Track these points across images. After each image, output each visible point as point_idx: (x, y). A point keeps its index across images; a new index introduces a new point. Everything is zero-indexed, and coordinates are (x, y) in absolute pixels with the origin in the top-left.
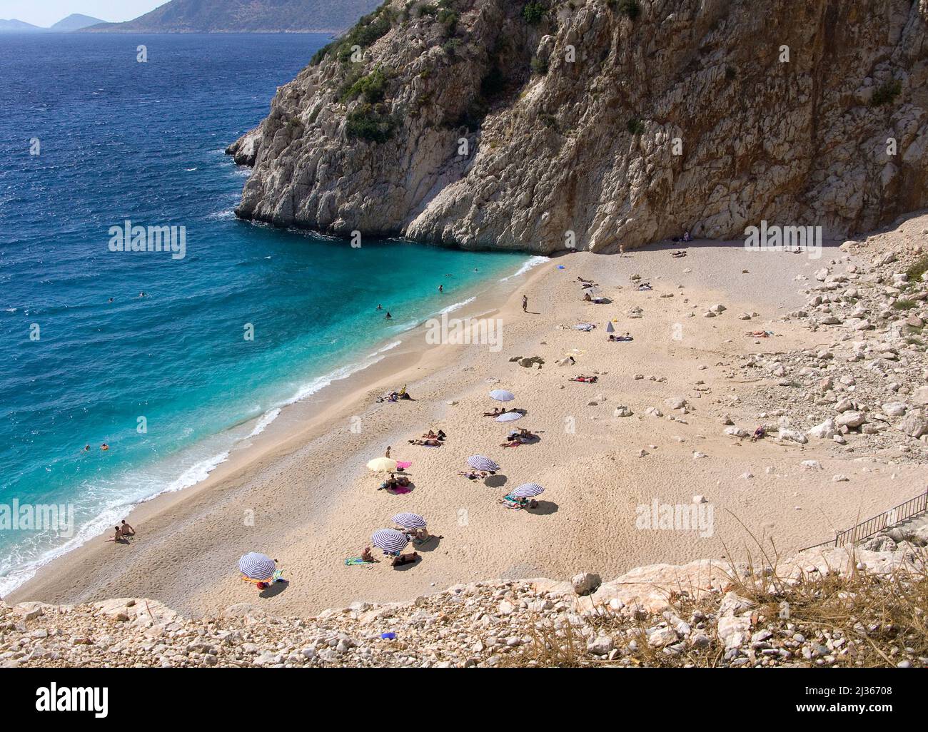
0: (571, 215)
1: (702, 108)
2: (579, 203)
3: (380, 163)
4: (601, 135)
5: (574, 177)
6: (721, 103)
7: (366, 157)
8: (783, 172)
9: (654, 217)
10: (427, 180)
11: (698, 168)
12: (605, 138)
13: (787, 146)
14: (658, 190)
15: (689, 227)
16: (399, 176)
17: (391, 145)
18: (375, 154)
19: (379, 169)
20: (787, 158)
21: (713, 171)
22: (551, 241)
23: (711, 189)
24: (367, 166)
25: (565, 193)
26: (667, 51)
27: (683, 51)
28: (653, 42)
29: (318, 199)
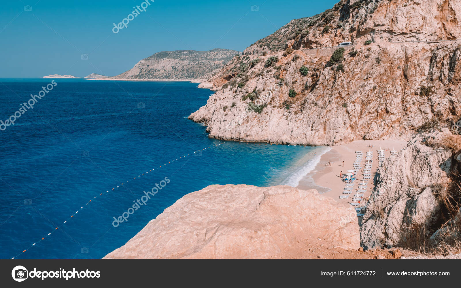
0: (325, 133)
1: (366, 98)
2: (327, 130)
3: (259, 119)
5: (326, 121)
6: (372, 96)
7: (255, 117)
8: (394, 117)
9: (353, 133)
11: (366, 117)
12: (335, 109)
13: (394, 109)
14: (354, 124)
16: (266, 123)
17: (263, 113)
18: (258, 116)
19: (259, 121)
20: (395, 112)
21: (371, 118)
23: (371, 123)
24: (256, 120)
25: (323, 126)
26: (354, 81)
27: (359, 81)
28: (349, 78)
29: (240, 131)
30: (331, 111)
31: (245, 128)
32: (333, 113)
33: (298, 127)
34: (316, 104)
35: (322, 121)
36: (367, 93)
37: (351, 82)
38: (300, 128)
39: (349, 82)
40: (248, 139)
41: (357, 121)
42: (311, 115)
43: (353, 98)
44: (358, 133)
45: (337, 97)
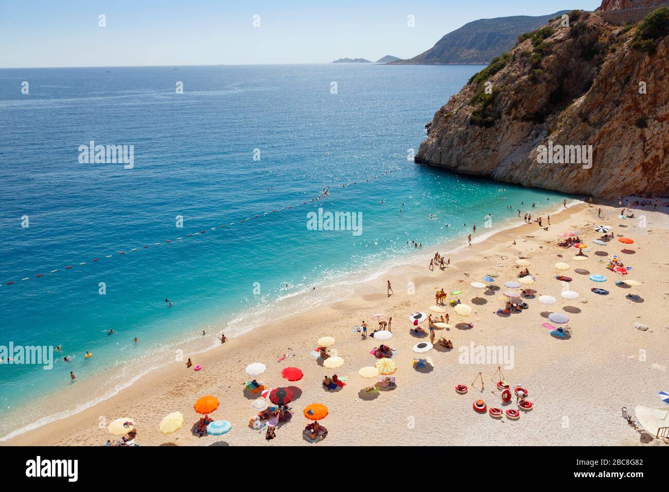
0: (589, 173)
2: (596, 167)
3: (486, 138)
4: (617, 128)
5: (595, 152)
7: (479, 135)
9: (646, 178)
10: (510, 149)
12: (620, 130)
14: (651, 162)
16: (496, 146)
17: (493, 129)
18: (484, 133)
19: (485, 141)
22: (575, 187)
24: (479, 139)
29: (452, 155)
30: (610, 133)
31: (461, 151)
32: (614, 138)
34: (586, 120)
40: (461, 168)
41: (661, 156)
43: (662, 112)
45: (628, 109)
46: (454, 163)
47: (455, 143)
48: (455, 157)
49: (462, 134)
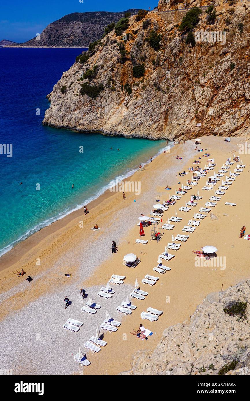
0: (166, 124)
1: (220, 80)
2: (169, 120)
3: (94, 104)
4: (178, 92)
5: (167, 110)
6: (228, 78)
7: (89, 102)
10: (112, 111)
11: (217, 105)
12: (180, 94)
14: (200, 114)
15: (213, 129)
16: (102, 109)
17: (98, 97)
18: (93, 100)
21: (223, 106)
23: (222, 114)
25: (164, 116)
26: (206, 57)
27: (213, 56)
28: (200, 53)
29: (71, 118)
30: (175, 96)
31: (78, 115)
32: (177, 100)
33: (136, 116)
34: (159, 88)
35: (163, 110)
36: (221, 73)
37: (202, 58)
38: (138, 117)
39: (200, 58)
40: (79, 128)
41: (205, 110)
42: (152, 101)
43: (203, 81)
44: (206, 125)
45: (183, 79)
46: (73, 124)
47: (72, 108)
48: (73, 119)
49: (77, 102)
